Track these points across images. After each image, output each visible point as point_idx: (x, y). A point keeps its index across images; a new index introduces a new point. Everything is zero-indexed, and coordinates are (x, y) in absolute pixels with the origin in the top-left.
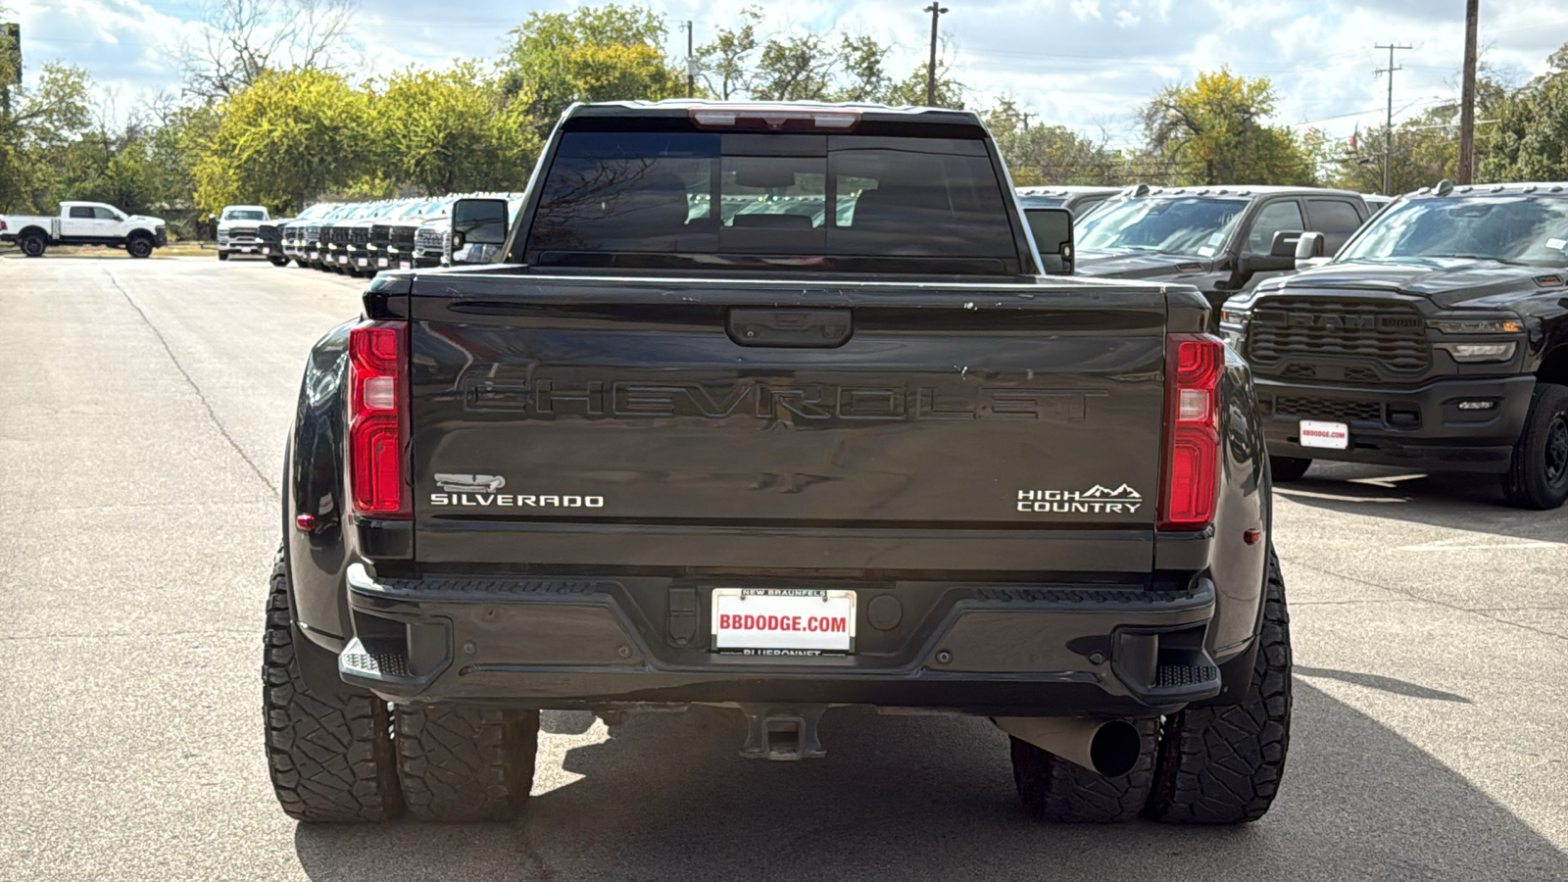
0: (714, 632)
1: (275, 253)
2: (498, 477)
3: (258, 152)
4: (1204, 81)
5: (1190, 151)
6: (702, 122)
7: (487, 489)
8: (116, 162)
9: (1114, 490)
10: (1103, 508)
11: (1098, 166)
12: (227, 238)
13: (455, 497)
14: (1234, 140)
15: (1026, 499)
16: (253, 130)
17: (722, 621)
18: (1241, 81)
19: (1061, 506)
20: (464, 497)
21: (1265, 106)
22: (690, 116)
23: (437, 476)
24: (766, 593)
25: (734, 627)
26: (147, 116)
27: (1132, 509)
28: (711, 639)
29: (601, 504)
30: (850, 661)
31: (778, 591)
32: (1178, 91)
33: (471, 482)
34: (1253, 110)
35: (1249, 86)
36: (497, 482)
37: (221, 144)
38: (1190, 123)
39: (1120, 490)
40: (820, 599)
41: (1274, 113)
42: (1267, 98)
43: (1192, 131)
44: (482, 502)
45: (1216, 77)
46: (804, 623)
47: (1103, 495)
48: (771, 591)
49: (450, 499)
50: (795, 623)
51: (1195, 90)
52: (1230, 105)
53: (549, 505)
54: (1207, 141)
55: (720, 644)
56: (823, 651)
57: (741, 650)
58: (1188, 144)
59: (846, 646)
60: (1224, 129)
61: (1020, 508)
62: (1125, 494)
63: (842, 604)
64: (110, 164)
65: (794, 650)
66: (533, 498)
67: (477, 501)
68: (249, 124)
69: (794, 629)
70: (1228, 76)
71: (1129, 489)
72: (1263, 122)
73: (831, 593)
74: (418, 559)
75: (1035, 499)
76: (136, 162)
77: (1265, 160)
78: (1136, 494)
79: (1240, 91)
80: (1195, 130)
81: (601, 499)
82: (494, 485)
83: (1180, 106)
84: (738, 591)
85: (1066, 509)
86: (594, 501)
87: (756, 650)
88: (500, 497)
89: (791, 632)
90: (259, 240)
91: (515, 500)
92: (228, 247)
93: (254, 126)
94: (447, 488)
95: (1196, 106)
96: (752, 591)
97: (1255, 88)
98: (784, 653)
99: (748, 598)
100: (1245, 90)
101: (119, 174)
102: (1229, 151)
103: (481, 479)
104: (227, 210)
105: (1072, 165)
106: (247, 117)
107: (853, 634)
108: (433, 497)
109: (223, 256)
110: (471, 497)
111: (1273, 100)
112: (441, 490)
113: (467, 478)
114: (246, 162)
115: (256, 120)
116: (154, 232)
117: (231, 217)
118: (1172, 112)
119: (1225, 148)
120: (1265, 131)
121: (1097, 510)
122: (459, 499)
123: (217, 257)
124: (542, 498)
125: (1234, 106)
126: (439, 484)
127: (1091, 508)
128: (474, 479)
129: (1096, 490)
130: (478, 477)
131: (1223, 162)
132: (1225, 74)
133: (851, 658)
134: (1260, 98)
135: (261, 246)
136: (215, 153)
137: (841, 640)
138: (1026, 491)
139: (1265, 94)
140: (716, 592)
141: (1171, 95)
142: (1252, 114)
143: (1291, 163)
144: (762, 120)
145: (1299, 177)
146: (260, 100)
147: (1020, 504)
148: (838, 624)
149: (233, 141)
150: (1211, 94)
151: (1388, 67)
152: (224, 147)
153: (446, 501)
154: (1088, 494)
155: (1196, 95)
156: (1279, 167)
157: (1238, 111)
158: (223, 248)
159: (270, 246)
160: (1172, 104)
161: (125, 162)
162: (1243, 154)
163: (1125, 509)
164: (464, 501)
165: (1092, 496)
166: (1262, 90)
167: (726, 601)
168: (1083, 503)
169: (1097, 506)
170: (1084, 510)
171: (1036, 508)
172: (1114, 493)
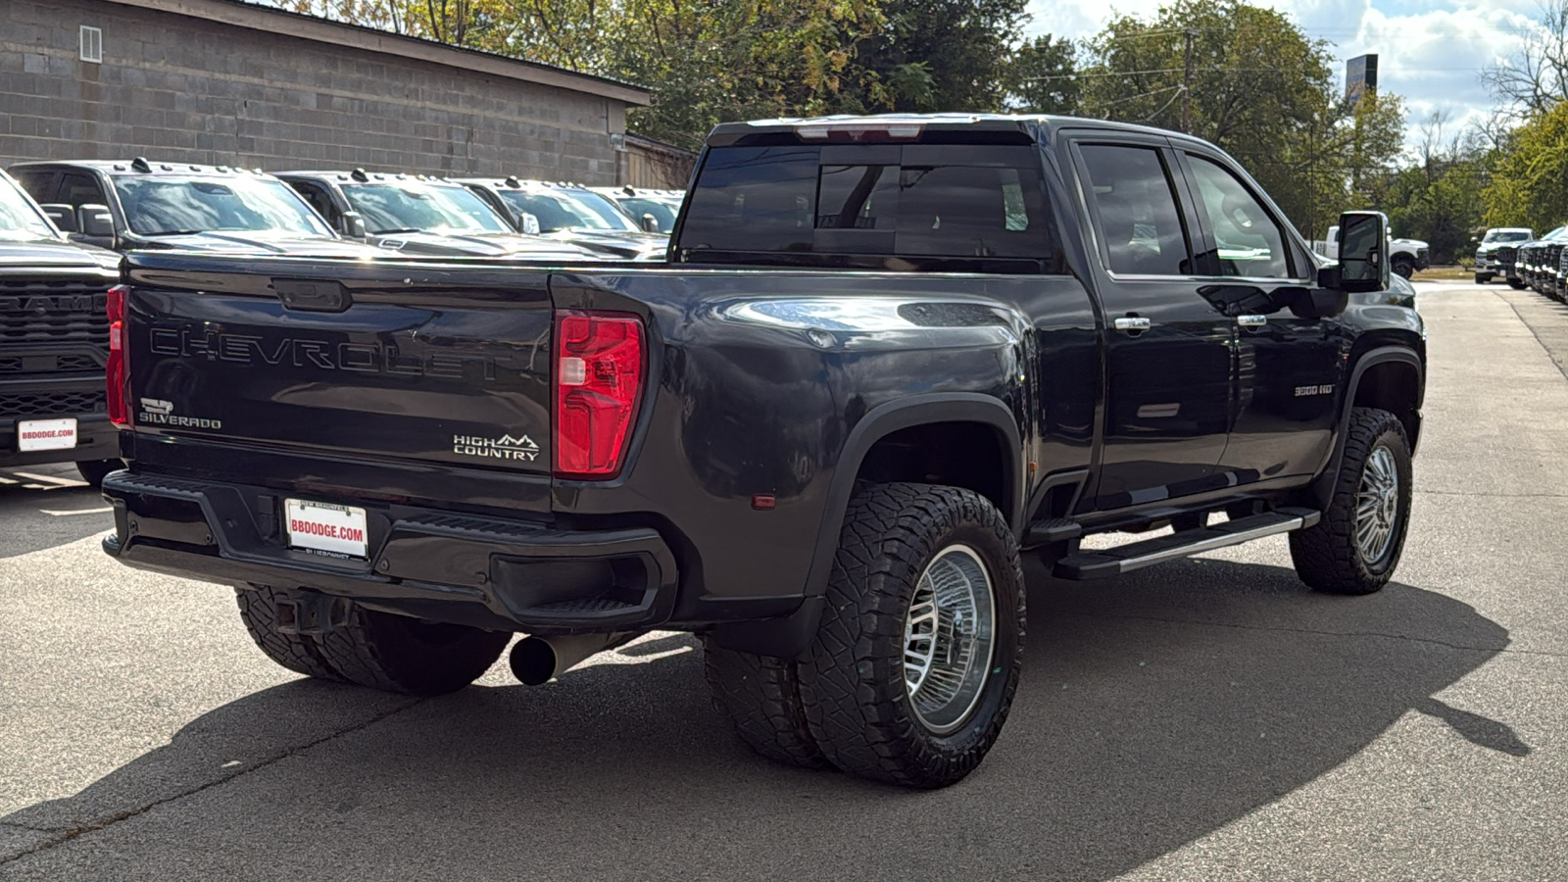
0: (289, 531)
1: (1511, 276)
2: (168, 403)
3: (1552, 173)
7: (164, 411)
8: (1436, 187)
9: (518, 440)
10: (511, 455)
12: (1485, 260)
13: (151, 415)
15: (459, 443)
16: (1548, 149)
17: (292, 524)
19: (483, 451)
20: (155, 416)
25: (300, 530)
26: (1480, 138)
27: (532, 458)
28: (287, 537)
29: (218, 427)
30: (367, 565)
31: (321, 504)
37: (1516, 164)
39: (522, 441)
40: (344, 513)
44: (163, 420)
46: (338, 532)
47: (511, 444)
48: (317, 504)
49: (149, 417)
50: (333, 531)
53: (194, 425)
55: (293, 542)
57: (304, 549)
59: (362, 553)
61: (456, 451)
62: (526, 444)
63: (358, 518)
64: (1430, 189)
65: (334, 553)
68: (1547, 144)
69: (333, 536)
71: (529, 441)
73: (351, 509)
74: (138, 461)
75: (465, 445)
76: (1456, 186)
78: (533, 445)
81: (219, 424)
84: (298, 502)
85: (486, 454)
86: (216, 425)
87: (313, 550)
88: (171, 417)
89: (331, 538)
90: (1497, 263)
92: (1485, 270)
93: (1551, 146)
94: (147, 409)
98: (330, 555)
99: (307, 508)
101: (1438, 198)
104: (1490, 233)
106: (1547, 137)
107: (366, 543)
108: (141, 415)
109: (1482, 279)
110: (158, 416)
112: (144, 410)
113: (155, 402)
114: (1537, 183)
115: (1553, 140)
116: (1416, 256)
117: (1494, 239)
121: (507, 456)
122: (153, 417)
123: (1474, 281)
124: (191, 420)
127: (503, 454)
129: (506, 439)
130: (161, 402)
133: (368, 562)
135: (1499, 268)
136: (1509, 175)
137: (359, 548)
138: (459, 437)
140: (288, 501)
146: (1561, 119)
147: (456, 448)
148: (356, 535)
149: (1528, 162)
152: (1519, 168)
153: (146, 418)
154: (500, 442)
158: (1479, 271)
159: (1506, 268)
161: (1445, 186)
163: (526, 456)
164: (155, 419)
165: (503, 444)
167: (293, 509)
168: (497, 450)
169: (507, 453)
170: (499, 455)
171: (467, 452)
172: (518, 443)
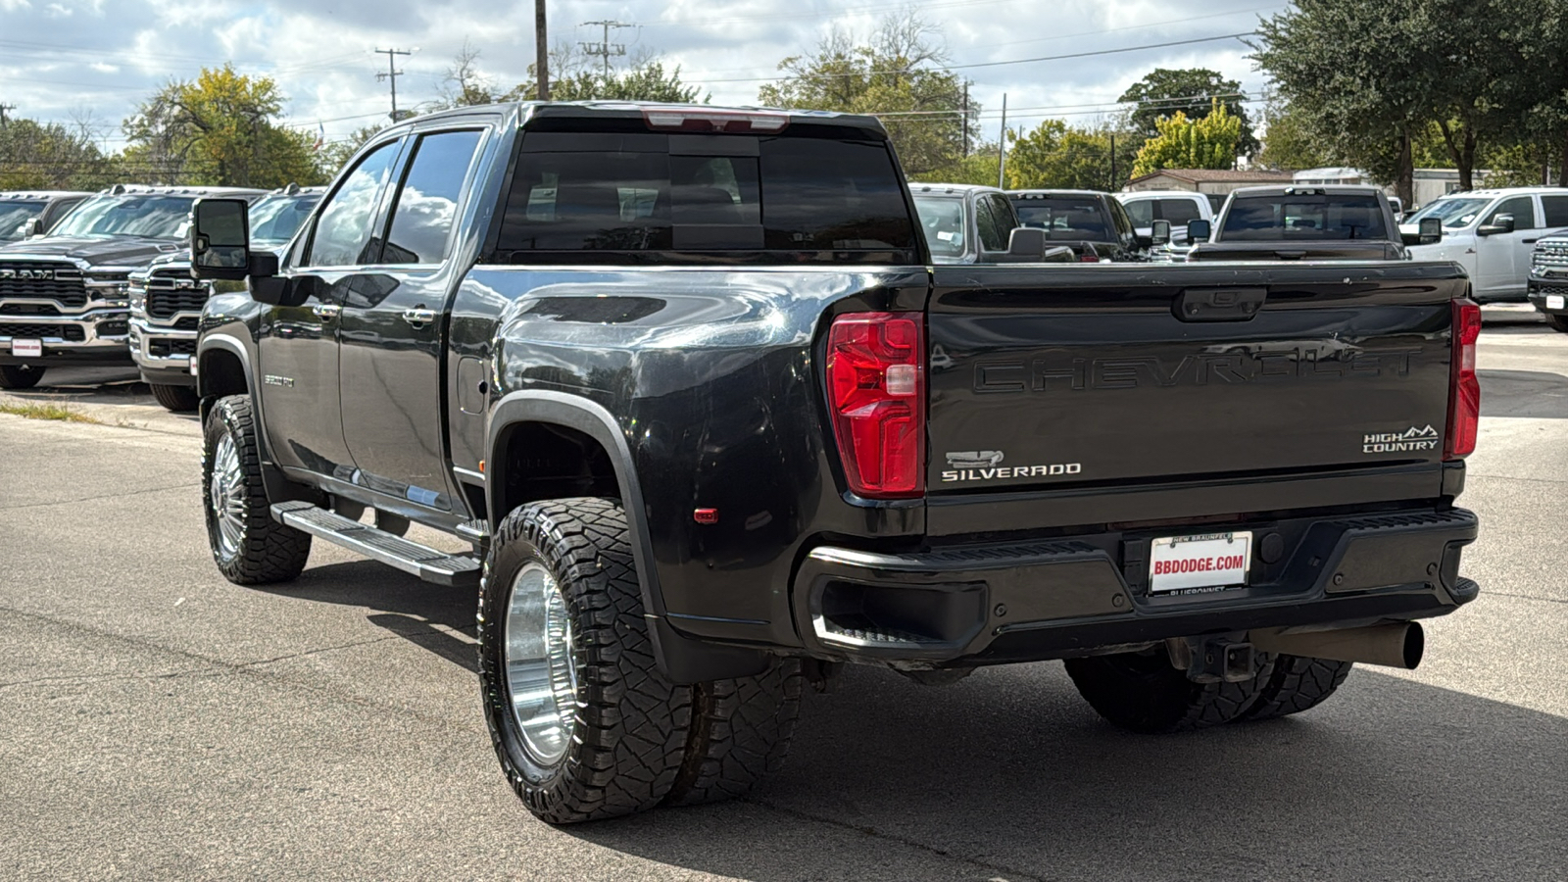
0: (1150, 577)
2: (999, 452)
4: (208, 77)
5: (199, 149)
6: (654, 123)
7: (991, 465)
9: (1422, 430)
10: (1415, 446)
11: (92, 163)
13: (963, 472)
14: (245, 140)
15: (1369, 442)
17: (1157, 568)
18: (246, 80)
19: (1390, 447)
20: (971, 472)
21: (271, 105)
22: (644, 117)
23: (948, 455)
24: (1190, 540)
25: (1165, 572)
27: (1432, 446)
28: (1148, 584)
29: (1078, 470)
30: (1245, 593)
31: (1199, 537)
32: (182, 87)
33: (976, 458)
34: (259, 109)
35: (254, 85)
36: (996, 457)
38: (197, 121)
39: (1426, 430)
40: (1225, 541)
41: (281, 112)
42: (271, 99)
43: (199, 129)
44: (986, 476)
45: (220, 75)
46: (1214, 563)
47: (1415, 435)
48: (1193, 538)
49: (959, 474)
50: (1208, 564)
51: (198, 87)
52: (237, 104)
53: (1039, 474)
54: (218, 139)
55: (1155, 587)
56: (1228, 586)
57: (1168, 592)
58: (197, 142)
59: (1241, 580)
60: (234, 128)
61: (1366, 450)
62: (1429, 433)
63: (1242, 543)
65: (1206, 588)
66: (1026, 469)
67: (981, 475)
69: (1208, 569)
70: (232, 74)
71: (1431, 429)
72: (274, 122)
73: (1236, 535)
74: (929, 534)
75: (1375, 442)
77: (278, 160)
78: (1435, 433)
79: (244, 89)
80: (203, 128)
81: (1079, 466)
82: (994, 460)
83: (186, 103)
84: (1169, 540)
85: (1393, 449)
86: (1073, 468)
87: (1179, 590)
88: (999, 470)
89: (1205, 572)
91: (1012, 472)
94: (956, 465)
95: (201, 103)
96: (1181, 538)
97: (260, 87)
98: (1200, 591)
99: (1177, 545)
100: (250, 89)
102: (241, 150)
103: (985, 454)
105: (64, 162)
107: (1248, 569)
108: (945, 474)
110: (977, 473)
111: (279, 100)
112: (950, 468)
113: (973, 455)
118: (177, 110)
119: (237, 147)
120: (273, 131)
121: (1412, 448)
122: (967, 475)
124: (1034, 468)
125: (241, 105)
126: (950, 462)
127: (1408, 446)
128: (979, 455)
129: (1412, 431)
130: (982, 453)
131: (236, 161)
132: (229, 72)
133: (1246, 589)
134: (266, 97)
137: (1237, 575)
138: (1370, 436)
139: (270, 94)
140: (1155, 542)
141: (175, 90)
142: (259, 114)
143: (303, 163)
144: (707, 122)
145: (311, 177)
147: (1366, 447)
148: (1237, 562)
150: (217, 91)
151: (389, 72)
153: (956, 478)
154: (1407, 435)
155: (200, 92)
156: (291, 167)
157: (244, 110)
160: (176, 100)
162: (255, 153)
163: (1427, 445)
164: (971, 477)
165: (1409, 437)
166: (268, 89)
167: (1162, 550)
168: (1403, 443)
169: (1412, 444)
170: (1404, 449)
171: (1376, 450)
172: (1422, 433)
